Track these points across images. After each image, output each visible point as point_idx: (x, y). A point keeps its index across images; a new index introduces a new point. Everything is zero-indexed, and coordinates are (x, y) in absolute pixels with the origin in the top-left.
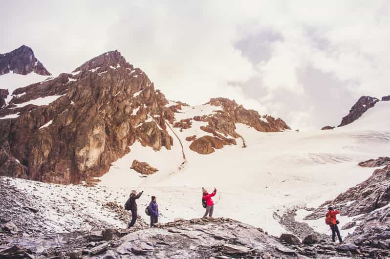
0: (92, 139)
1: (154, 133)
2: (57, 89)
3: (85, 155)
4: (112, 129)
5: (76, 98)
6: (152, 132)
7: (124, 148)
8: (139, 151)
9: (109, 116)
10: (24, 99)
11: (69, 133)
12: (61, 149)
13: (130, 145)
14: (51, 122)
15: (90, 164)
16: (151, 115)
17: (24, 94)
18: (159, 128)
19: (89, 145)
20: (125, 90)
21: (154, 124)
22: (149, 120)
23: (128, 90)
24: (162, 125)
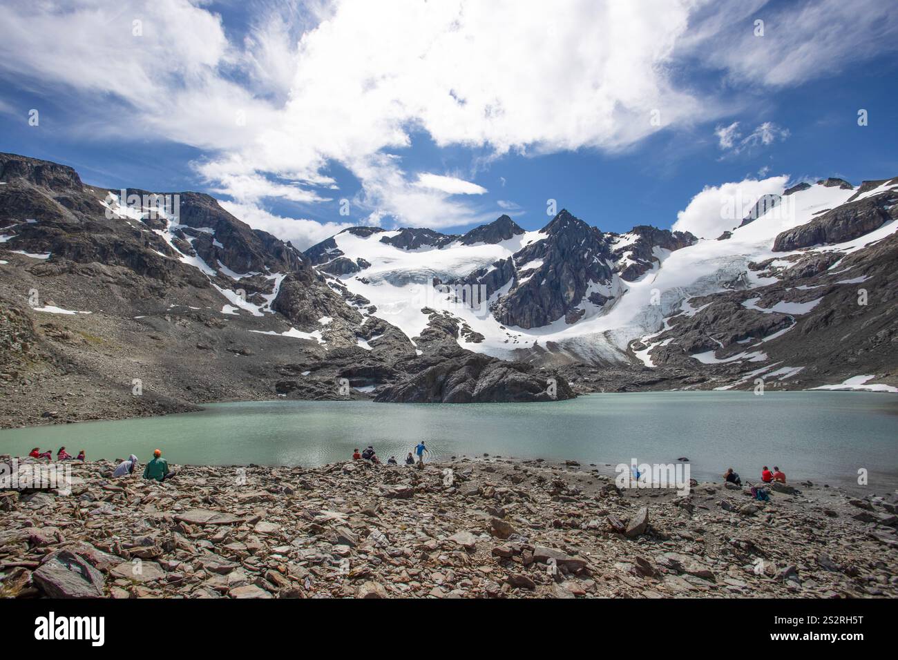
0: (569, 287)
1: (599, 271)
2: (539, 254)
3: (568, 296)
4: (577, 274)
5: (552, 260)
7: (585, 285)
8: (594, 287)
9: (573, 266)
10: (523, 263)
11: (556, 284)
12: (555, 294)
13: (587, 282)
14: (545, 280)
15: (571, 299)
16: (596, 255)
17: (520, 258)
18: (602, 264)
19: (568, 290)
20: (577, 241)
21: (598, 263)
22: (595, 261)
23: (579, 241)
24: (603, 261)
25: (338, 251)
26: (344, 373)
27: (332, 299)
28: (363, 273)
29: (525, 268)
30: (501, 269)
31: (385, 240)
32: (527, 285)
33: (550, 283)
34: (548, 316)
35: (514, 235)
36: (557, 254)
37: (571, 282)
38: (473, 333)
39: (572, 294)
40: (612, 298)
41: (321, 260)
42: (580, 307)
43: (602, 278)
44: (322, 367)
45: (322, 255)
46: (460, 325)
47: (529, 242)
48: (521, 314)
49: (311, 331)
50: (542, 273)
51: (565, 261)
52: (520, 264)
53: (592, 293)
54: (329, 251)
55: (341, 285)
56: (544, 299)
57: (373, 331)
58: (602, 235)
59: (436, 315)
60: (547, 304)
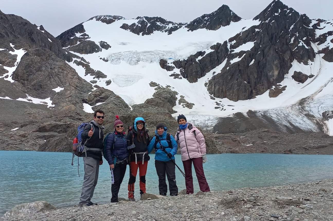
0: (274, 67)
1: (303, 53)
2: (251, 38)
3: (272, 74)
4: (282, 56)
5: (262, 43)
6: (302, 53)
7: (289, 65)
8: (297, 66)
9: (279, 49)
10: (237, 46)
11: (263, 64)
12: (261, 73)
13: (292, 62)
14: (254, 60)
15: (275, 78)
16: (302, 39)
17: (235, 42)
18: (307, 47)
19: (273, 69)
20: (285, 27)
21: (303, 46)
22: (300, 44)
23: (287, 27)
24: (309, 45)
25: (85, 35)
26: (40, 128)
27: (65, 72)
28: (104, 53)
29: (237, 50)
30: (217, 52)
31: (125, 27)
32: (238, 64)
33: (258, 63)
34: (254, 91)
35: (232, 23)
36: (266, 39)
37: (275, 62)
38: (188, 103)
39: (276, 73)
40: (311, 76)
41: (72, 42)
42: (283, 84)
43: (306, 59)
44: (29, 124)
45: (72, 38)
46: (178, 97)
47: (243, 28)
48: (230, 89)
49: (44, 98)
50: (251, 54)
51: (273, 44)
52: (233, 47)
53: (295, 72)
54: (78, 35)
55: (85, 63)
56: (251, 77)
57: (98, 98)
58: (310, 21)
59: (159, 88)
60: (253, 81)
